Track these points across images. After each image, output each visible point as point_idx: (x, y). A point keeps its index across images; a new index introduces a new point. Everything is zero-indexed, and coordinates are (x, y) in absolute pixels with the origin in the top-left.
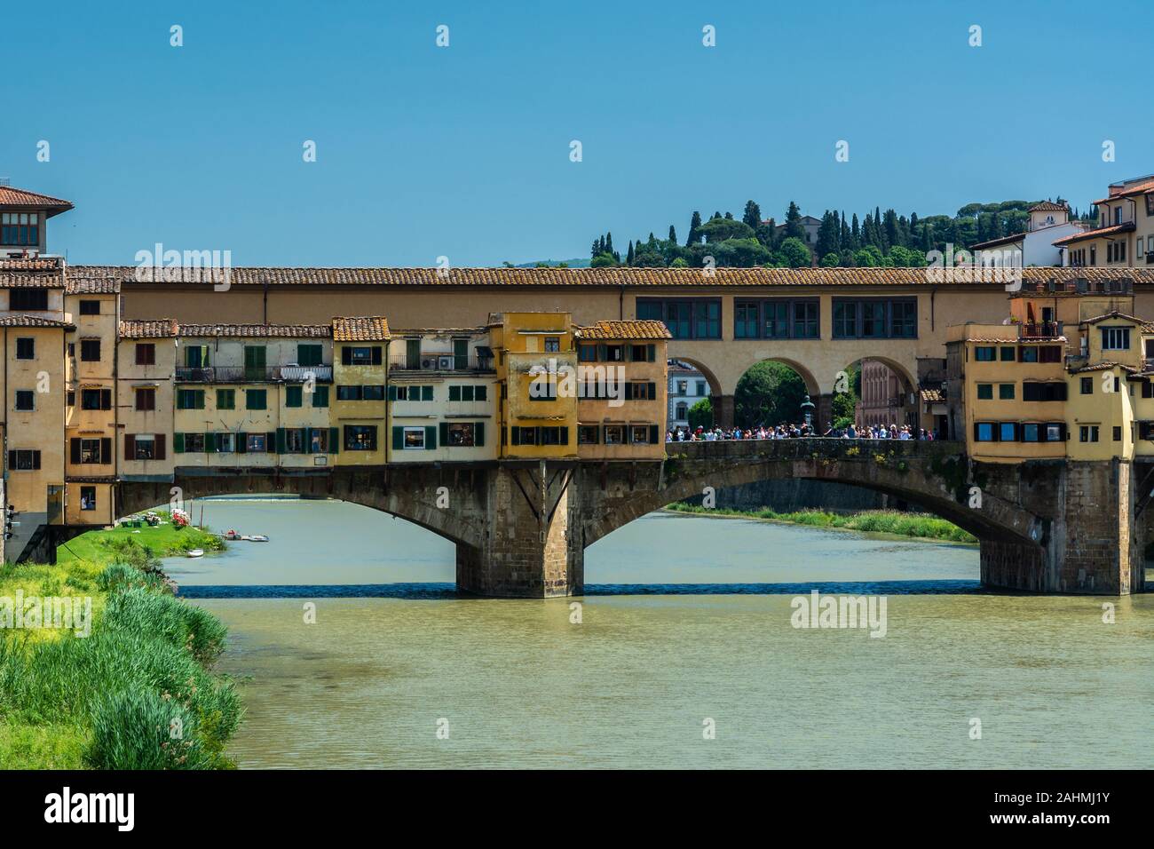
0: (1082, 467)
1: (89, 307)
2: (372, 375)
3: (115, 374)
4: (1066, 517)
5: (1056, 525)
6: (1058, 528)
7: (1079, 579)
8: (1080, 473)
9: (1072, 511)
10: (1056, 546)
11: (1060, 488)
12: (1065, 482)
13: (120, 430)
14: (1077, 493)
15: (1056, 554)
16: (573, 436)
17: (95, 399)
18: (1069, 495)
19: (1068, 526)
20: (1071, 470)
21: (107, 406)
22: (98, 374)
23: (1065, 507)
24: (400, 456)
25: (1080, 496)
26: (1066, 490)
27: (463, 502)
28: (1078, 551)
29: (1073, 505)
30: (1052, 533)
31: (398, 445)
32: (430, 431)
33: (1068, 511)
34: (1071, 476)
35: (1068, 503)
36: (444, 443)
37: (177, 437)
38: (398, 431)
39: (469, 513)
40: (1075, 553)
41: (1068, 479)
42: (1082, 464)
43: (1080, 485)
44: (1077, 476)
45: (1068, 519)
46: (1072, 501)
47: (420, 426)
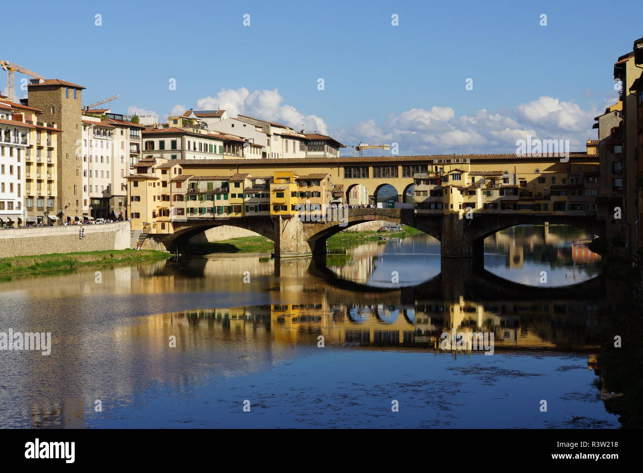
1: (164, 172)
2: (240, 190)
3: (171, 191)
13: (172, 207)
16: (289, 208)
17: (165, 198)
20: (444, 217)
21: (168, 200)
22: (166, 191)
24: (247, 214)
27: (269, 228)
31: (247, 211)
32: (256, 206)
36: (260, 210)
37: (188, 209)
38: (247, 207)
39: (270, 231)
47: (253, 205)
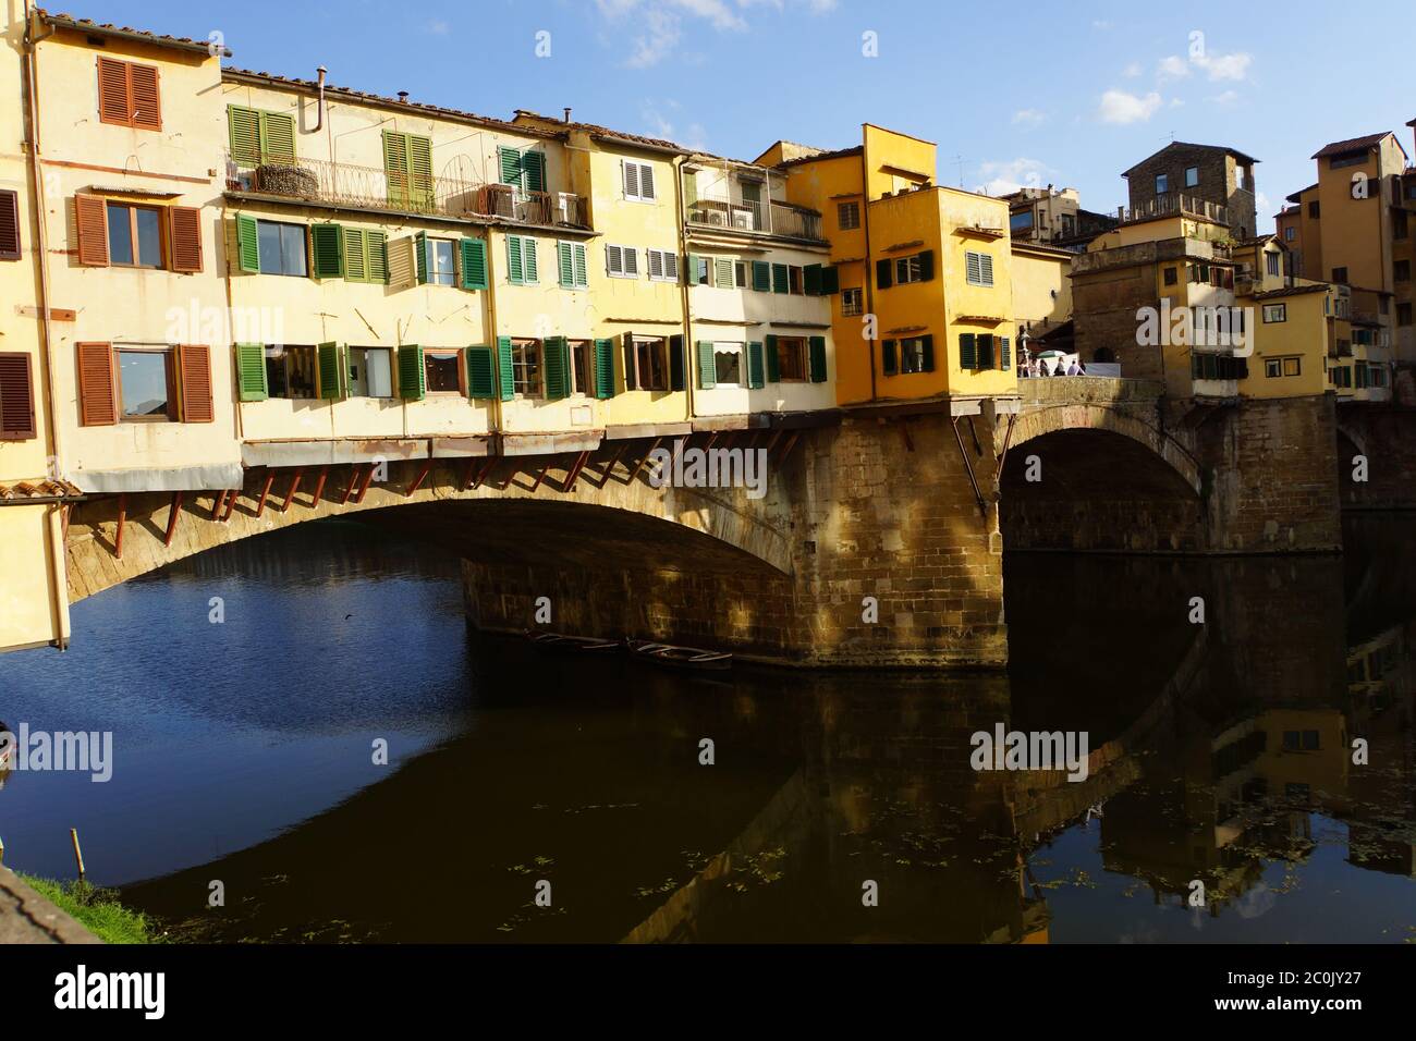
0: (1268, 406)
2: (658, 228)
3: (29, 141)
4: (1239, 463)
5: (1221, 474)
6: (1224, 477)
7: (1266, 532)
8: (1262, 413)
9: (1250, 456)
10: (1222, 499)
11: (1228, 432)
12: (1236, 425)
13: (58, 330)
14: (1260, 436)
15: (1222, 506)
18: (1243, 440)
19: (1243, 474)
20: (1248, 410)
21: (5, 249)
23: (1237, 453)
25: (1264, 440)
26: (1237, 432)
28: (1262, 501)
29: (1252, 450)
30: (1215, 483)
31: (704, 380)
33: (1241, 457)
34: (1248, 416)
35: (1241, 448)
36: (773, 376)
38: (703, 352)
40: (1259, 504)
41: (1240, 421)
42: (1266, 403)
43: (1263, 427)
44: (1260, 417)
45: (1243, 466)
46: (1249, 445)
